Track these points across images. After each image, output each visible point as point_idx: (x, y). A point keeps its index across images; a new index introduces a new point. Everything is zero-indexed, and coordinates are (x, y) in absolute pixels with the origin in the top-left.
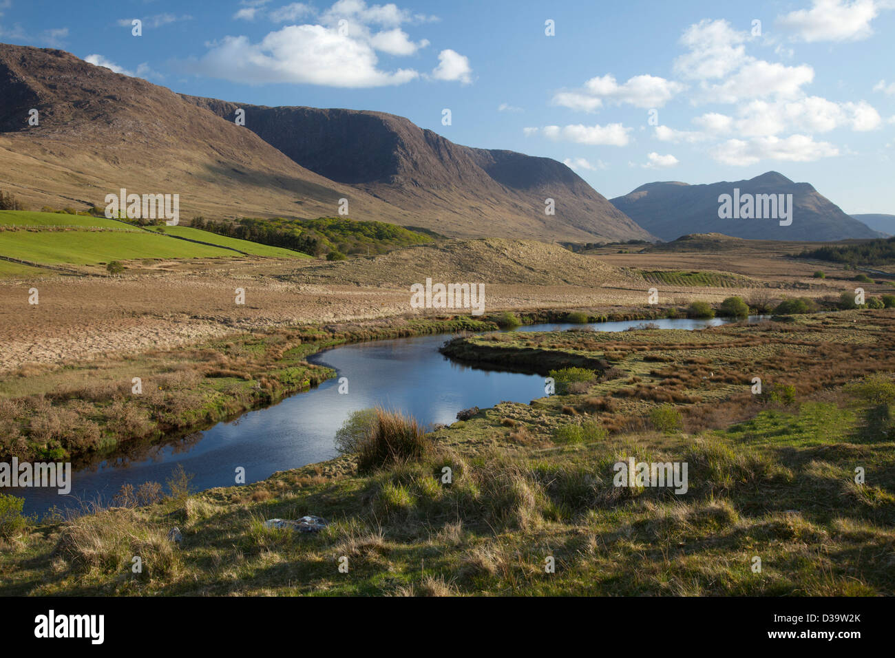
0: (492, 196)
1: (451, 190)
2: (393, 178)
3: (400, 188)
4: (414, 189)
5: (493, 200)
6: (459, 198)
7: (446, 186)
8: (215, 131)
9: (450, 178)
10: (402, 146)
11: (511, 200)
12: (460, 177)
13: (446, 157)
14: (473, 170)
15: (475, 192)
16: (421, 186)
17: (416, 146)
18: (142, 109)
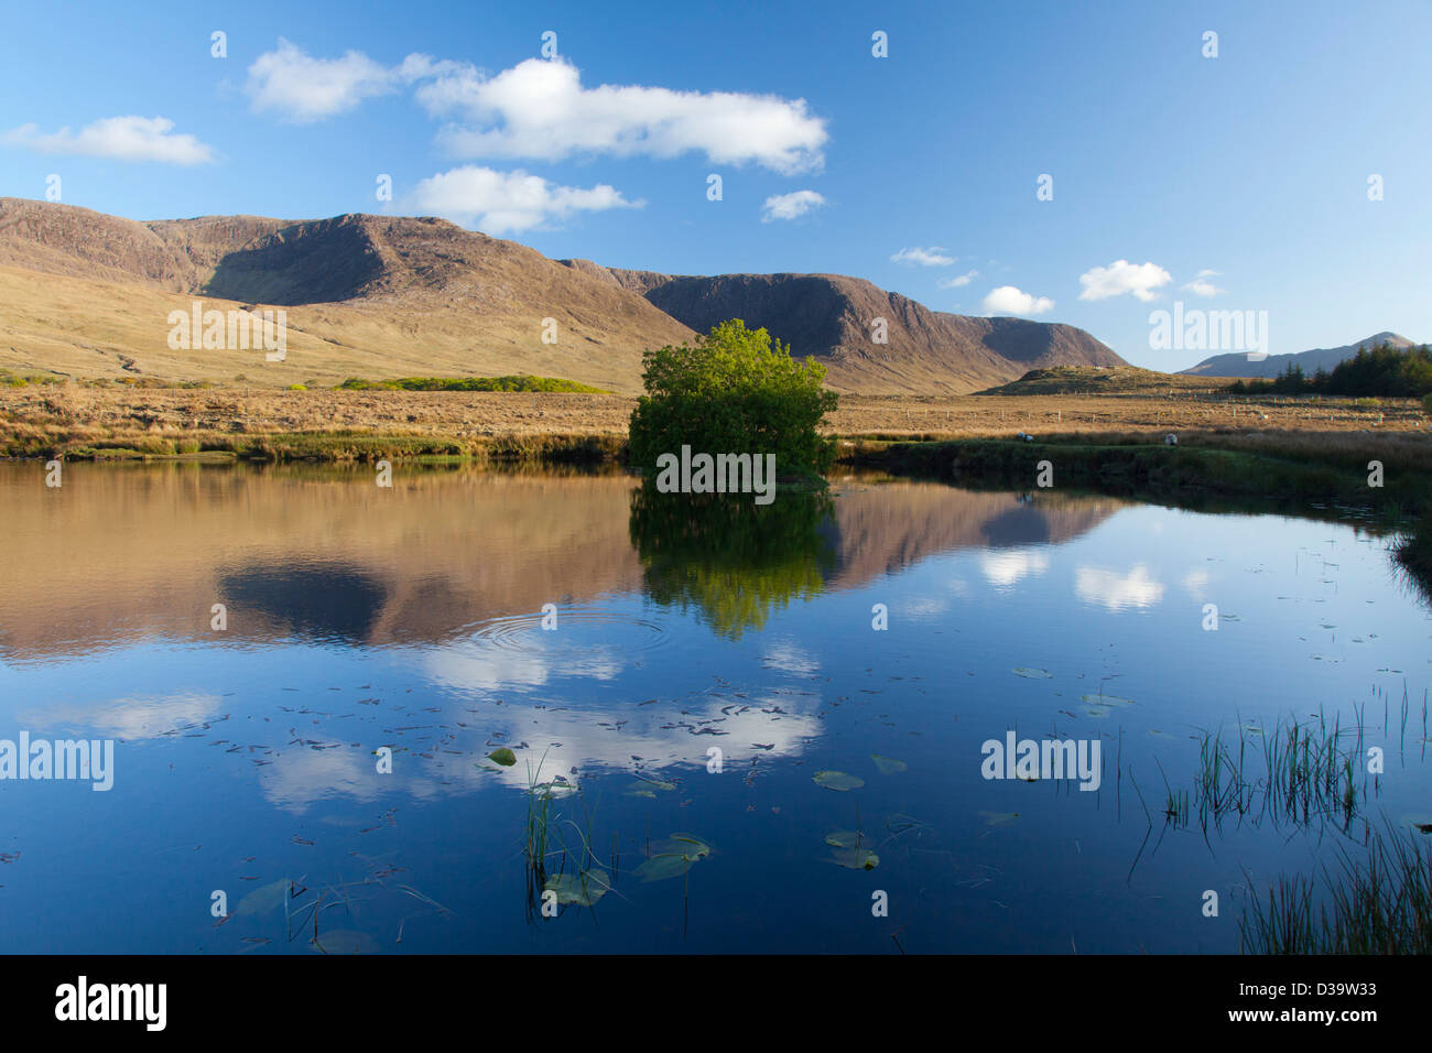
0: (973, 368)
1: (912, 363)
2: (834, 349)
3: (839, 360)
4: (859, 361)
5: (974, 374)
6: (922, 372)
7: (905, 358)
8: (583, 294)
9: (914, 349)
10: (852, 311)
11: (999, 374)
12: (929, 346)
13: (914, 323)
14: (950, 338)
15: (948, 364)
16: (870, 358)
17: (870, 309)
18: (492, 272)
